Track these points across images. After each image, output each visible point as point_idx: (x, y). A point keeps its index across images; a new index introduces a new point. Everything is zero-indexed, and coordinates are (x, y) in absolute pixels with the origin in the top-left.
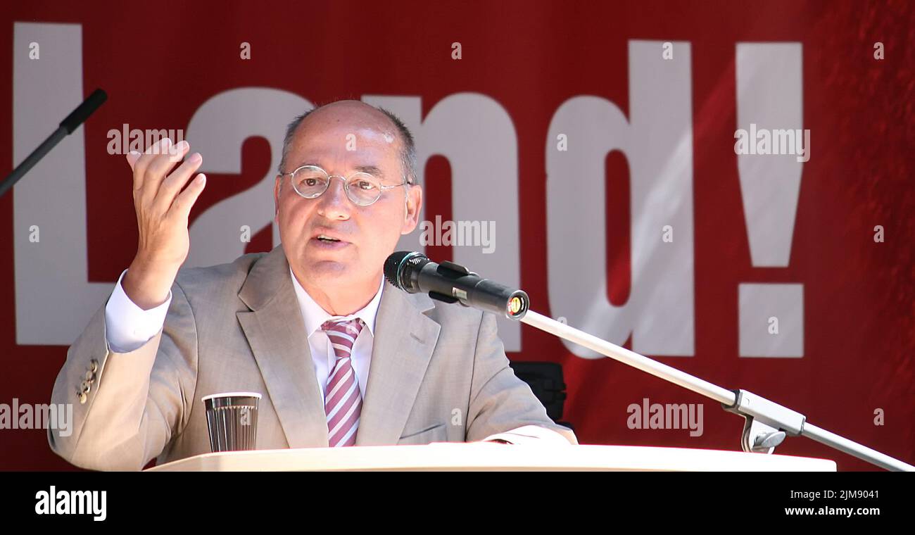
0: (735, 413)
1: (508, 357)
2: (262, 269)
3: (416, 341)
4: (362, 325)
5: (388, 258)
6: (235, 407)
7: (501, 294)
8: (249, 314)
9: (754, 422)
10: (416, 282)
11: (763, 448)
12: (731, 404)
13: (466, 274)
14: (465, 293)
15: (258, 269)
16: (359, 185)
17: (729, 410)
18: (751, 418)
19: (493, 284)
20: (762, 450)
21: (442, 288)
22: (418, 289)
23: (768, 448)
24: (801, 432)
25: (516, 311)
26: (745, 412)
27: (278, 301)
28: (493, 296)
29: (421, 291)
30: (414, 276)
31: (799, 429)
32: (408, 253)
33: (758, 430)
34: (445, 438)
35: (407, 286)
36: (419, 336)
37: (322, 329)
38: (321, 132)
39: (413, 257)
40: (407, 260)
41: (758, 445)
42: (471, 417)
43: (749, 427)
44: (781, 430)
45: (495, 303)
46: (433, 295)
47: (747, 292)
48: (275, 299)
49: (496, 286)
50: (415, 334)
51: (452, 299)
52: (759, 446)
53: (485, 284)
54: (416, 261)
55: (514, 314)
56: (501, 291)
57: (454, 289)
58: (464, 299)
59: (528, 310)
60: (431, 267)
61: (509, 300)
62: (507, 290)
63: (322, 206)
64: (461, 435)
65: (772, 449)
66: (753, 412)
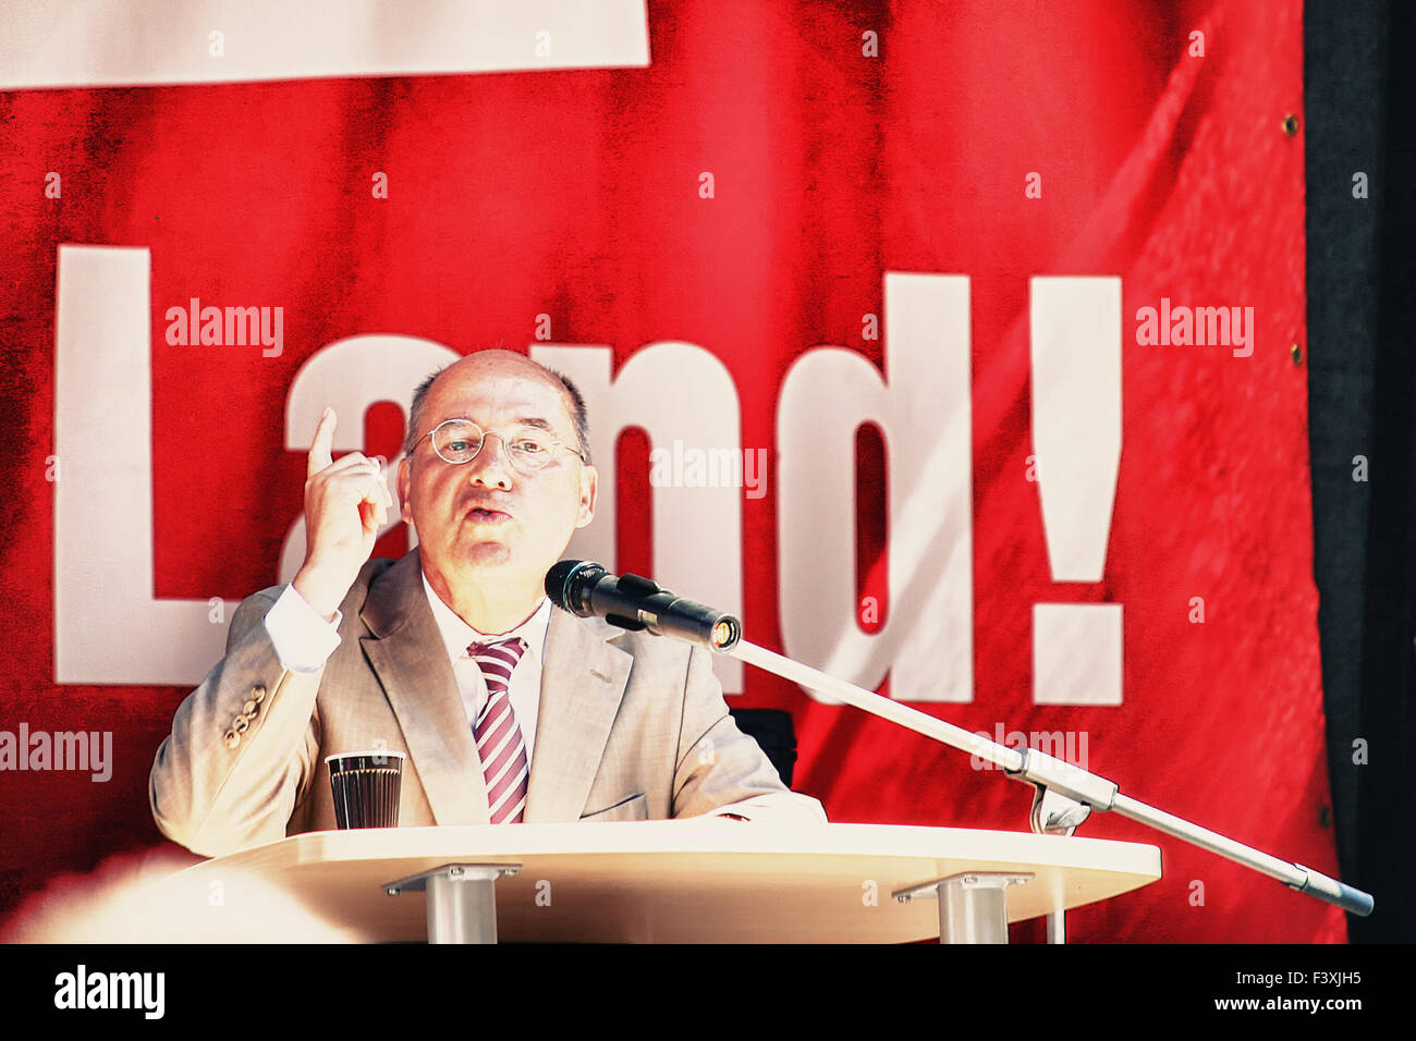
0: (1021, 780)
1: (726, 702)
2: (386, 585)
3: (600, 681)
4: (524, 648)
5: (551, 570)
6: (368, 771)
7: (703, 619)
8: (373, 642)
9: (1047, 792)
10: (588, 601)
11: (1058, 828)
12: (1015, 768)
13: (656, 591)
14: (656, 617)
15: (380, 584)
16: (523, 447)
17: (1014, 777)
18: (1043, 788)
19: (692, 604)
20: (1059, 831)
21: (623, 610)
22: (592, 612)
23: (1067, 829)
24: (1110, 807)
25: (723, 642)
26: (1036, 779)
27: (411, 625)
28: (693, 621)
29: (595, 615)
30: (585, 593)
31: (1108, 803)
32: (577, 562)
33: (1052, 804)
34: (644, 815)
35: (576, 608)
36: (601, 673)
37: (470, 655)
38: (469, 379)
39: (584, 569)
40: (577, 572)
41: (1051, 824)
42: (679, 784)
43: (1041, 799)
44: (1083, 803)
45: (694, 630)
46: (613, 620)
47: (1046, 616)
48: (406, 622)
49: (697, 607)
50: (598, 670)
51: (639, 625)
52: (1054, 826)
53: (681, 604)
54: (589, 573)
55: (721, 646)
56: (703, 613)
57: (640, 611)
58: (653, 625)
59: (740, 640)
60: (609, 582)
61: (715, 626)
62: (711, 613)
63: (477, 470)
64: (663, 808)
65: (1071, 830)
66: (1045, 780)
